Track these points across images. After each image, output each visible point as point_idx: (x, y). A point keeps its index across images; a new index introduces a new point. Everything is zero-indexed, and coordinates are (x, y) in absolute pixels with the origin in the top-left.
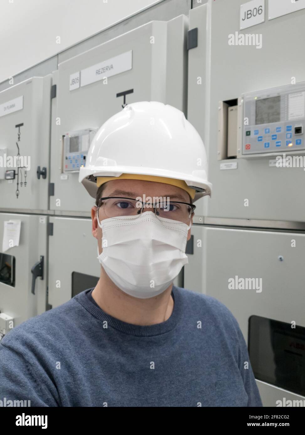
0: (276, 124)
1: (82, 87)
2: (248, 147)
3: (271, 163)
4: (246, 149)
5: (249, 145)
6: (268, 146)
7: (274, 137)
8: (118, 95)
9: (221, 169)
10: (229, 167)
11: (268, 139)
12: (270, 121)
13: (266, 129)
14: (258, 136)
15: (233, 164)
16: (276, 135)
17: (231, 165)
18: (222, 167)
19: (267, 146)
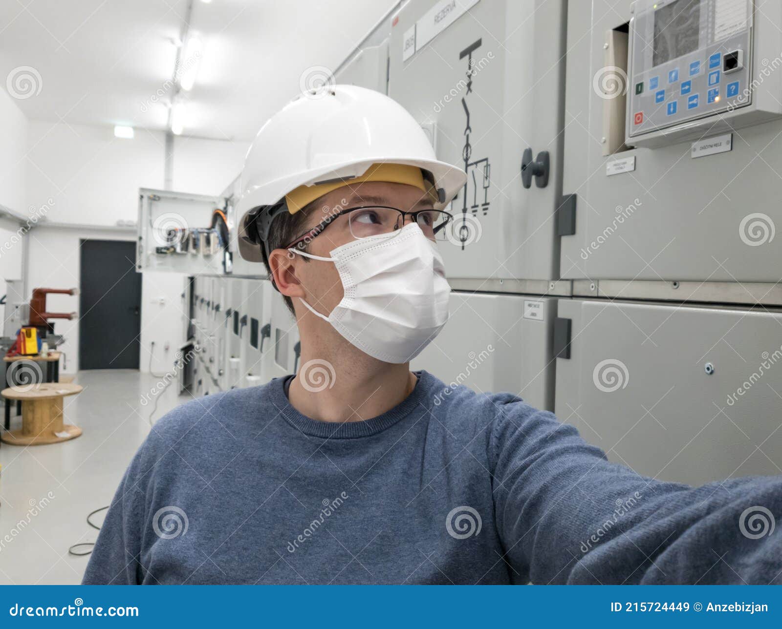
0: (691, 57)
1: (419, 51)
2: (639, 119)
3: (695, 150)
4: (636, 123)
5: (639, 114)
6: (674, 111)
7: (686, 88)
8: (462, 55)
9: (608, 173)
10: (621, 168)
11: (673, 96)
12: (679, 53)
13: (671, 73)
14: (658, 90)
15: (627, 160)
16: (688, 83)
17: (625, 163)
18: (609, 169)
19: (672, 110)
